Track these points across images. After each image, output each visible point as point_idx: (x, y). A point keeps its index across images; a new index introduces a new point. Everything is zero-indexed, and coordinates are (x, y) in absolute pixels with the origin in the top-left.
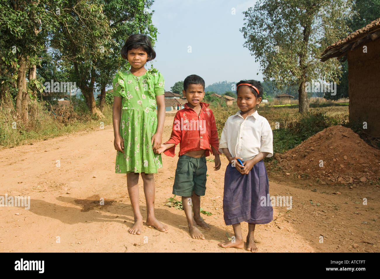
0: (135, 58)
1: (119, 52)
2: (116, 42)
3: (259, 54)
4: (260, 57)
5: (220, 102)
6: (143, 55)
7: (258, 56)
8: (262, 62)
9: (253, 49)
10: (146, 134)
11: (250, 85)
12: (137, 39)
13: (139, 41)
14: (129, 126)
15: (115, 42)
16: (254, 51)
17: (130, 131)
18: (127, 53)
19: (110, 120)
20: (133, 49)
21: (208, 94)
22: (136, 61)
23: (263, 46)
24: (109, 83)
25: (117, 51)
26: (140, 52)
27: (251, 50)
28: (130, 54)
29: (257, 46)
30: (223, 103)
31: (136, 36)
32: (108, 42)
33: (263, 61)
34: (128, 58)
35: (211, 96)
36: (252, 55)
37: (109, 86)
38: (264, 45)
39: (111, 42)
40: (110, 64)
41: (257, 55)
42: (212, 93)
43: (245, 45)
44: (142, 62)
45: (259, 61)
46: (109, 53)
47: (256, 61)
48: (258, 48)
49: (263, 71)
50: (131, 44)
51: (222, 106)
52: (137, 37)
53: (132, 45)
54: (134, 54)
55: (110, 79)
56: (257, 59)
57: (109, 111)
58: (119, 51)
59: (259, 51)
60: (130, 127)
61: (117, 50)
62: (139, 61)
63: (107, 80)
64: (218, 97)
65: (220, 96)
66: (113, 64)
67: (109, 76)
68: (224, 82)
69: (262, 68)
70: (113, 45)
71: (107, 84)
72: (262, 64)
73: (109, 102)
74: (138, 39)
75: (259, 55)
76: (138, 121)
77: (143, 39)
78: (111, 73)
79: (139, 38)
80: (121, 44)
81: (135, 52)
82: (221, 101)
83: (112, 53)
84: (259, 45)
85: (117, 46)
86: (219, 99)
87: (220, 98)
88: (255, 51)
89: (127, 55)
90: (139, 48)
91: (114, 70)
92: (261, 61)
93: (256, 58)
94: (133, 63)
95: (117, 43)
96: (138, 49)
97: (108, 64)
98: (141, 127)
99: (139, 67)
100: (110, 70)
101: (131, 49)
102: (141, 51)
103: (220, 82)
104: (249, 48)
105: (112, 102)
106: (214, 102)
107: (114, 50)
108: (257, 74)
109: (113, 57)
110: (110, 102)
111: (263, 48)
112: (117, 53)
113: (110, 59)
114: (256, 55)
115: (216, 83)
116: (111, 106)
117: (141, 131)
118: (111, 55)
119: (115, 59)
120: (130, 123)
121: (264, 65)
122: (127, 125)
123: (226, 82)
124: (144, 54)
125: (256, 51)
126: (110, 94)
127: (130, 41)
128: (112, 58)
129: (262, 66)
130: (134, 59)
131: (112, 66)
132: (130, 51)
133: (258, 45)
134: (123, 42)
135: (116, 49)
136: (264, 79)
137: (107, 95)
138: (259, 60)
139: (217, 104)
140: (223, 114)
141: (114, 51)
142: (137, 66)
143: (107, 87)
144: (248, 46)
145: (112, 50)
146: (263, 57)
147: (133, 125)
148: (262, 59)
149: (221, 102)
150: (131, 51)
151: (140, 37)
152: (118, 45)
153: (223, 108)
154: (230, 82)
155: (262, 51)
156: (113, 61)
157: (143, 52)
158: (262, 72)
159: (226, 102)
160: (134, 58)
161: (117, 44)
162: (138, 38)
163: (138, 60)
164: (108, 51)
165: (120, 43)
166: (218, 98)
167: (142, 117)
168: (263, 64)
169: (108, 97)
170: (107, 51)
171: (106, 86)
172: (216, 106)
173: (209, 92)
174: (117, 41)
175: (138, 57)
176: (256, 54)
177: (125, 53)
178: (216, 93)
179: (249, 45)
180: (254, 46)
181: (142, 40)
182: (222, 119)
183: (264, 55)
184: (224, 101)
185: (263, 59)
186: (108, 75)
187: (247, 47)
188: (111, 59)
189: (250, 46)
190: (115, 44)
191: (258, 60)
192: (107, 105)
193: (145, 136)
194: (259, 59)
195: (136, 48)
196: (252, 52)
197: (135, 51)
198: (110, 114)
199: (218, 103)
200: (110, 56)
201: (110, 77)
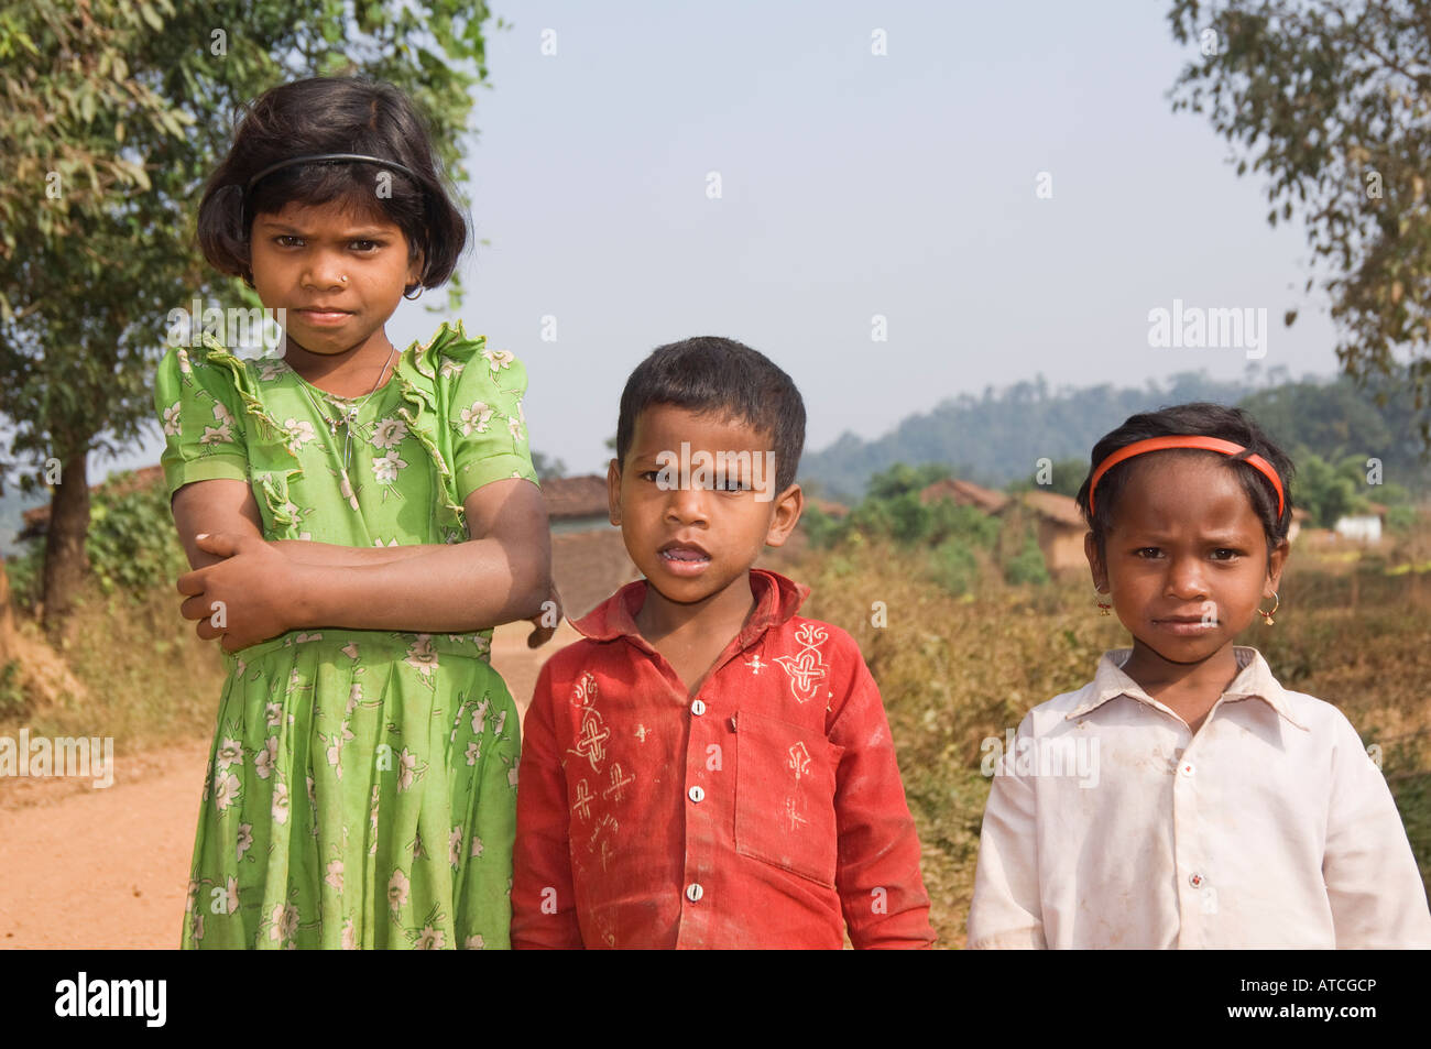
0: (310, 272)
1: (189, 176)
2: (168, 102)
3: (1301, 162)
4: (1309, 183)
5: (998, 547)
6: (375, 250)
7: (1290, 178)
8: (1323, 223)
9: (1249, 123)
10: (420, 846)
11: (1233, 449)
12: (321, 125)
13: (342, 141)
14: (271, 780)
15: (153, 99)
16: (1253, 139)
17: (282, 816)
18: (248, 228)
19: (127, 719)
20: (295, 204)
21: (902, 489)
22: (320, 302)
23: (1326, 96)
24: (114, 423)
25: (179, 169)
26: (353, 231)
27: (1230, 133)
28: (275, 239)
29: (1282, 97)
30: (1018, 554)
31: (318, 104)
32: (101, 104)
33: (1333, 216)
34: (254, 271)
35: (923, 499)
36: (1242, 169)
37: (116, 445)
38: (1334, 89)
39: (120, 97)
40: (121, 272)
41: (1281, 173)
42: (935, 477)
43: (1185, 92)
44: (365, 303)
45: (1298, 217)
46: (112, 187)
47: (1272, 218)
48: (1285, 110)
49: (1339, 293)
50: (277, 167)
51: (1012, 577)
52: (322, 109)
53: (291, 172)
54: (298, 244)
55: (123, 392)
56: (1279, 203)
57: (117, 639)
58: (189, 167)
59: (1296, 140)
60: (283, 788)
61: (171, 166)
62: (346, 299)
63: (99, 396)
64: (978, 504)
65: (996, 498)
66: (145, 274)
67: (118, 368)
68: (1021, 388)
69: (1329, 268)
70: (141, 126)
71: (99, 428)
72: (1324, 239)
73: (118, 569)
74: (331, 123)
75: (1298, 167)
76: (350, 735)
77: (372, 122)
78: (131, 345)
79: (343, 118)
80: (208, 113)
81: (309, 231)
82: (1007, 535)
83: (136, 185)
84: (1300, 91)
85: (170, 135)
86: (991, 525)
87: (997, 513)
88: (1263, 142)
89: (247, 251)
90: (343, 196)
91: (151, 321)
92: (1314, 212)
93: (1273, 194)
94: (298, 311)
95: (177, 104)
96: (337, 204)
97: (106, 272)
98: (373, 784)
99: (344, 344)
100: (124, 314)
101: (276, 207)
102: (354, 223)
103: (989, 390)
104: (1215, 117)
105: (139, 570)
106: (950, 546)
107: (149, 161)
108: (1290, 319)
109: (144, 218)
110: (129, 573)
111: (1330, 108)
112: (177, 186)
113: (120, 229)
114: (1272, 170)
115: (963, 397)
116: (132, 601)
117: (375, 819)
118: (128, 201)
119: (158, 235)
120: (283, 750)
121: (1338, 245)
122: (262, 773)
123: (1042, 385)
124: (381, 244)
125: (1272, 135)
126: (126, 510)
127: (266, 141)
128: (132, 222)
129: (1326, 251)
130: (307, 279)
131: (138, 288)
132: (269, 219)
133: (1290, 91)
134: (217, 99)
135: (165, 152)
136: (1341, 355)
137: (98, 513)
138: (1301, 210)
139: (971, 563)
140: (1024, 648)
141: (151, 174)
142: (331, 338)
143: (104, 449)
144: (1208, 104)
145: (133, 166)
146: (1327, 184)
147: (308, 767)
148: (1319, 195)
149: (1008, 547)
150: (282, 220)
151: (344, 108)
152: (183, 126)
153: (1020, 595)
154: (1069, 389)
155: (1324, 132)
156: (142, 246)
157: (372, 230)
158: (1325, 301)
159: (1046, 543)
160: (301, 279)
161: (175, 121)
162: (329, 114)
163: (336, 289)
164: (99, 169)
165: (195, 107)
166: (978, 515)
167: (382, 702)
168: (1334, 238)
169: (109, 527)
170: (93, 174)
171: (96, 447)
172: (965, 574)
173: (910, 471)
174: (176, 91)
175: (332, 267)
176: (1271, 157)
177: (232, 233)
178: (966, 473)
179: (1217, 89)
180: (1256, 97)
181: (360, 136)
182: (1015, 685)
183: (1336, 168)
184: (1031, 535)
185: (1332, 202)
186: (108, 360)
187: (1198, 109)
188: (126, 231)
189: (1227, 100)
190: (153, 118)
191: (1288, 211)
192: (105, 594)
193: (406, 857)
194: (1303, 195)
195: (319, 199)
196: (1238, 144)
197: (310, 222)
198: (128, 669)
199: (984, 557)
200: (116, 210)
201: (124, 373)
